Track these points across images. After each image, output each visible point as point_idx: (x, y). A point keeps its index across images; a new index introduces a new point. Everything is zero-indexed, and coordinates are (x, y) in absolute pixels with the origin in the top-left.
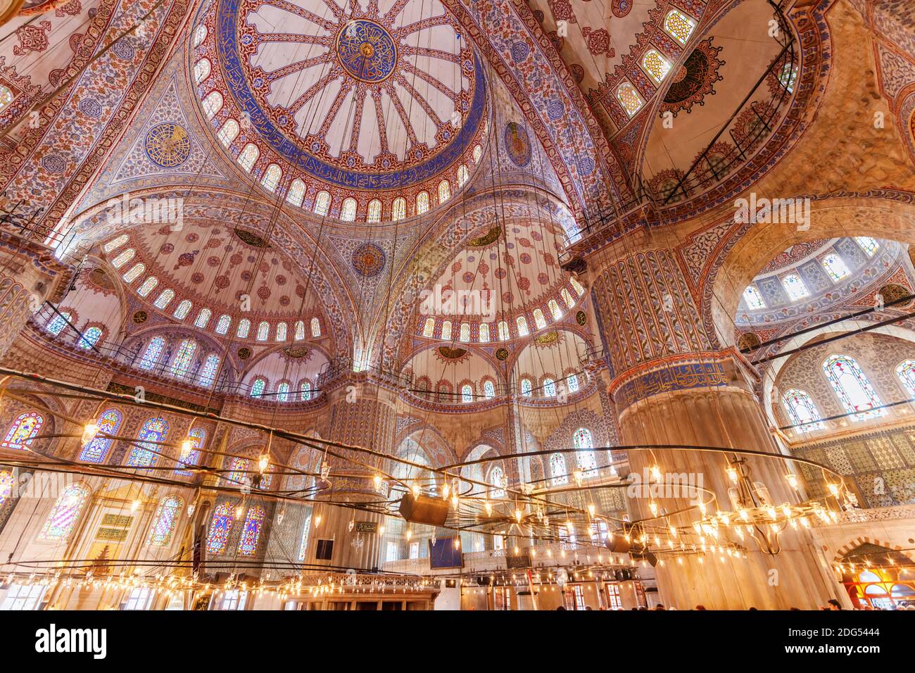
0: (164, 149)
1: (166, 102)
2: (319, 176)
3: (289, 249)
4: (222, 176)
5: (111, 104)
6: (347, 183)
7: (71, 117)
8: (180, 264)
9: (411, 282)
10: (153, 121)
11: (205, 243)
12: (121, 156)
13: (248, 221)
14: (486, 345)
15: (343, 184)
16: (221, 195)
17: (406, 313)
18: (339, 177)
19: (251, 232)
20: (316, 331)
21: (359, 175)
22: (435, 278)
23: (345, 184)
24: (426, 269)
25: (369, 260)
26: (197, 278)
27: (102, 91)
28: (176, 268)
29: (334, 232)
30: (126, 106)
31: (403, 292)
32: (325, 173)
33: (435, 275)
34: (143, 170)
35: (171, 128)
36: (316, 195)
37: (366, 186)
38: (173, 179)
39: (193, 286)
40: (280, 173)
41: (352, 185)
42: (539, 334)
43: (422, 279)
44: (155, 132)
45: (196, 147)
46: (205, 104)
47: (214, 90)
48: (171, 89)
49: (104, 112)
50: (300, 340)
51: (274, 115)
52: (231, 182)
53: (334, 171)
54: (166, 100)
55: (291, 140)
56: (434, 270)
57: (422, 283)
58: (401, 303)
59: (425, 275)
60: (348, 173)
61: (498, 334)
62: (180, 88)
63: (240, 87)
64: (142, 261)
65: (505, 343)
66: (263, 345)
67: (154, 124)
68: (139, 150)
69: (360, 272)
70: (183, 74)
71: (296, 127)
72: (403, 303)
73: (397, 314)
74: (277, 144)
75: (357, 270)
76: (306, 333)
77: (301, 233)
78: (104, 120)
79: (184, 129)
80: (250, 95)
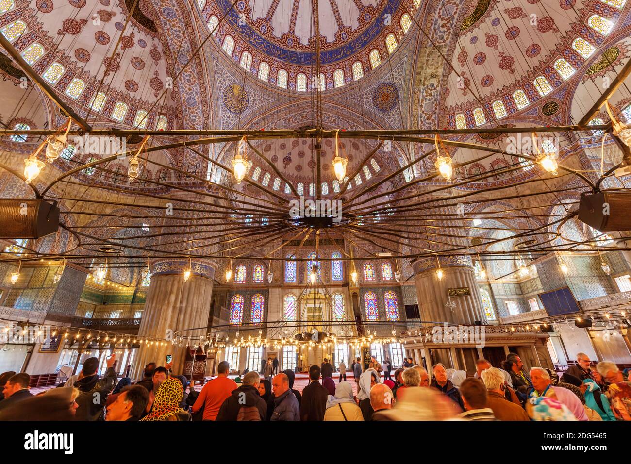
0: (235, 103)
1: (219, 75)
2: (329, 62)
3: (332, 122)
4: (271, 100)
5: (197, 94)
6: (348, 54)
7: (187, 112)
8: (286, 164)
9: (425, 94)
10: (220, 90)
11: (291, 146)
12: (218, 119)
13: (301, 118)
14: (527, 109)
15: (346, 56)
16: (277, 111)
17: (432, 120)
18: (342, 53)
19: (307, 124)
20: (377, 168)
21: (354, 42)
22: (445, 78)
23: (348, 55)
24: (432, 76)
25: (386, 96)
26: (299, 168)
27: (190, 89)
28: (285, 167)
29: (352, 93)
30: (202, 90)
31: (421, 106)
32: (332, 57)
33: (443, 76)
34: (232, 120)
35: (230, 88)
36: (333, 77)
37: (362, 46)
38: (249, 117)
39: (299, 174)
40: (305, 77)
41: (352, 53)
42: (589, 64)
43: (433, 85)
44: (225, 96)
45: (249, 91)
46: (242, 65)
47: (243, 51)
48: (217, 66)
49: (197, 100)
50: (370, 179)
51: (284, 43)
52: (278, 100)
53: (337, 51)
54: (218, 73)
55: (301, 51)
56: (440, 71)
57: (435, 89)
58: (424, 115)
59: (434, 81)
60: (346, 46)
61: (537, 92)
62: (220, 61)
63: (255, 39)
64: (266, 172)
65: (550, 96)
66: (351, 191)
67: (222, 91)
68: (224, 111)
69: (383, 110)
70: (216, 52)
71: (299, 41)
72: (426, 114)
73: (424, 125)
74: (294, 60)
75: (380, 110)
76: (371, 172)
77: (333, 107)
78: (199, 104)
79: (237, 85)
80: (264, 40)
